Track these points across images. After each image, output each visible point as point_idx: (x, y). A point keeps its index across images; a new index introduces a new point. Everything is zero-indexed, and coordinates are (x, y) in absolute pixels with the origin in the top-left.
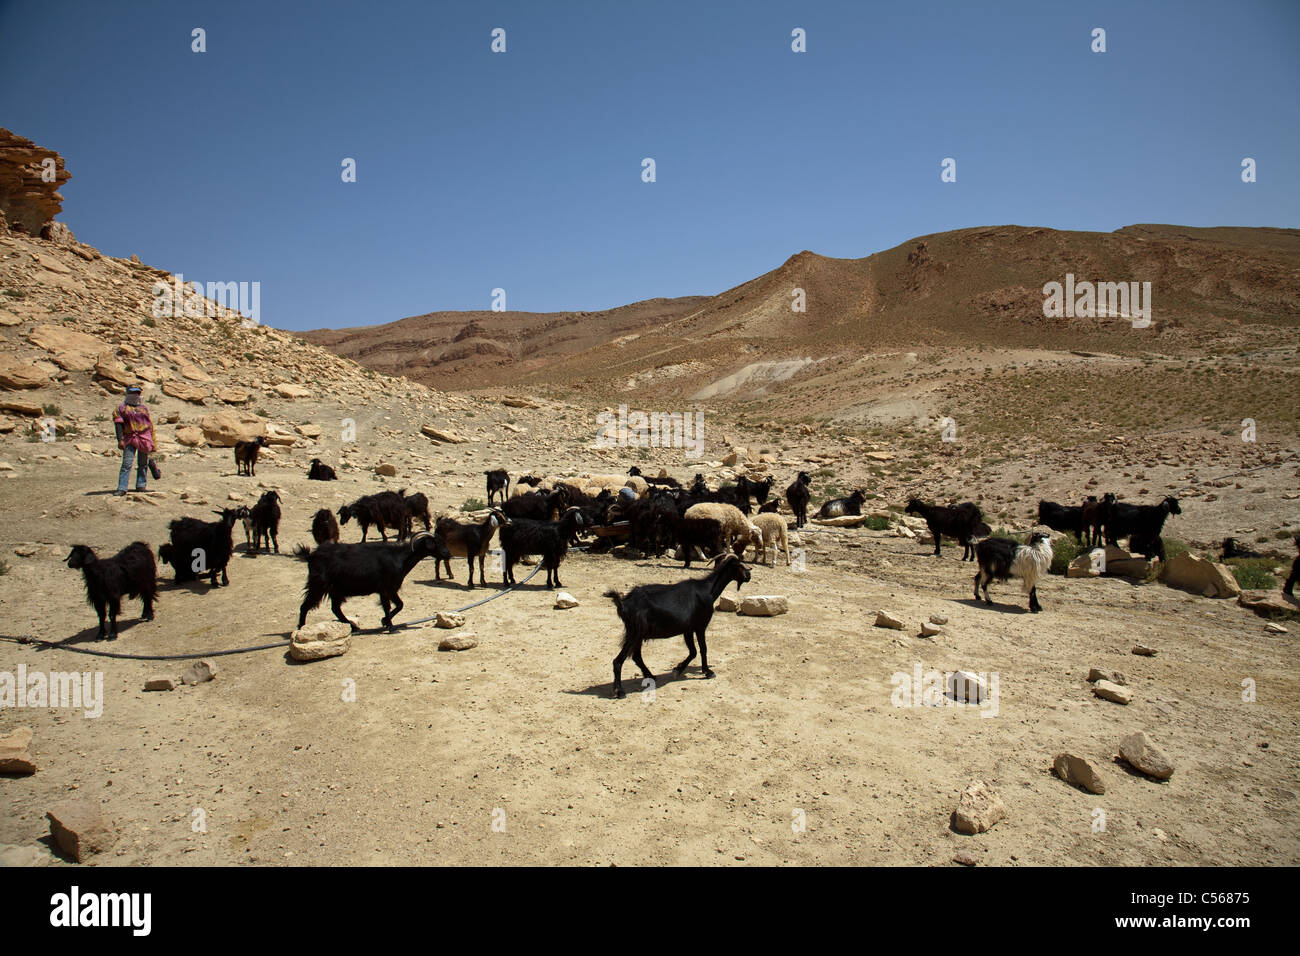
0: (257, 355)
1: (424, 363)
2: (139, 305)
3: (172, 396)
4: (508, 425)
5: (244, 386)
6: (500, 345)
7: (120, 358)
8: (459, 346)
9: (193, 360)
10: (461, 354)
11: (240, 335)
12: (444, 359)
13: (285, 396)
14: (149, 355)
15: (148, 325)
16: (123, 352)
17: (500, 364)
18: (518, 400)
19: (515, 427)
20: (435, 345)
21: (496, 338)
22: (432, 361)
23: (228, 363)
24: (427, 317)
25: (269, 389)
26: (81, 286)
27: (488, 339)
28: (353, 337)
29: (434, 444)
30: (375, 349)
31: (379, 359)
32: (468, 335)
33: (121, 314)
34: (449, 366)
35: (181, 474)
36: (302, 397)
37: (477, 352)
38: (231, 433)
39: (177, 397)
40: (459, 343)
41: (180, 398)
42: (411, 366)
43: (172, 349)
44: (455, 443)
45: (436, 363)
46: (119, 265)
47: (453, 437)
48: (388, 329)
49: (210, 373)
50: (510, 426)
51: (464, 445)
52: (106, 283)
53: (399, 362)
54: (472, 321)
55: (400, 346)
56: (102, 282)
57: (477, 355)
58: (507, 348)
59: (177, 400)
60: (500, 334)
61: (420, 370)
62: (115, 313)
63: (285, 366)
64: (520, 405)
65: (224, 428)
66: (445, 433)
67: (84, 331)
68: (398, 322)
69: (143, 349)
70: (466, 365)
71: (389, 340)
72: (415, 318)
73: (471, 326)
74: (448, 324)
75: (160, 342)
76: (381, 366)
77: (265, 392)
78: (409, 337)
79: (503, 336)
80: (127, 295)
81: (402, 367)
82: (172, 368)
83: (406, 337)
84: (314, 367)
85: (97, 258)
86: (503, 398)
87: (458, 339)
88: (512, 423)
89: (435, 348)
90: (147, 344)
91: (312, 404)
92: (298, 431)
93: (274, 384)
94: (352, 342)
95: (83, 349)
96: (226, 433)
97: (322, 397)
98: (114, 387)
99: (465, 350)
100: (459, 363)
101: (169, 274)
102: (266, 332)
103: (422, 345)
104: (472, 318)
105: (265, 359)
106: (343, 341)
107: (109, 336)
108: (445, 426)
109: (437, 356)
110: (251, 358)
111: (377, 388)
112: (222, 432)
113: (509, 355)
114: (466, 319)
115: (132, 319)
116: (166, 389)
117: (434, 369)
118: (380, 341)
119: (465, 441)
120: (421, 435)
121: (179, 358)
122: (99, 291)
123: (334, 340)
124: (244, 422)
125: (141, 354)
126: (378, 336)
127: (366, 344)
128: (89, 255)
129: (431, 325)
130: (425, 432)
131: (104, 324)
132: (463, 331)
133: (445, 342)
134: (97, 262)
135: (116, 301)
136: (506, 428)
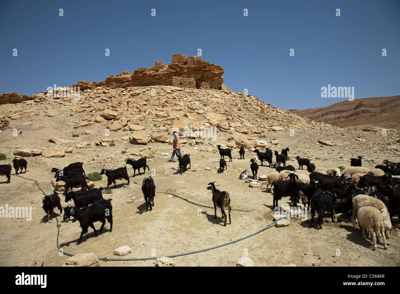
0: (270, 118)
1: (343, 117)
2: (238, 105)
3: (238, 131)
4: (357, 138)
5: (262, 127)
6: (371, 109)
7: (227, 121)
8: (356, 111)
9: (249, 120)
10: (357, 114)
11: (267, 112)
12: (350, 115)
13: (274, 130)
14: (235, 119)
15: (239, 111)
16: (228, 119)
17: (371, 116)
18: (369, 129)
19: (360, 139)
20: (347, 111)
21: (370, 107)
22: (346, 117)
23: (259, 120)
24: (344, 102)
25: (269, 128)
26: (223, 101)
27: (367, 107)
28: (319, 111)
29: (321, 146)
30: (327, 114)
31: (328, 117)
32: (359, 107)
33: (232, 108)
34: (353, 118)
35: (208, 158)
36: (280, 130)
37: (363, 112)
38: (244, 143)
39: (239, 132)
40: (356, 110)
41: (240, 132)
42: (339, 119)
43: (243, 117)
44: (331, 146)
45: (348, 117)
46: (236, 94)
47: (331, 144)
48: (331, 107)
49: (253, 124)
50: (358, 139)
51: (334, 147)
52: (230, 100)
53: (335, 117)
54: (360, 102)
55: (335, 112)
56: (229, 99)
57: (363, 113)
58: (374, 110)
59: (239, 133)
60: (371, 106)
61: (342, 120)
62: (230, 108)
63: (278, 121)
64: (369, 131)
65: (242, 142)
66: (327, 142)
67: (220, 114)
68: (334, 105)
69: (234, 117)
70: (358, 117)
71: (331, 110)
72: (340, 103)
73: (360, 104)
74: (351, 104)
75: (240, 115)
76: (329, 119)
77: (268, 129)
78: (338, 109)
79: (372, 106)
80: (235, 102)
81: (336, 119)
82: (241, 123)
83: (337, 109)
84: (288, 120)
85: (230, 93)
86: (363, 128)
87: (355, 109)
88: (359, 138)
89: (347, 112)
90: (236, 116)
91: (283, 133)
92: (271, 142)
93: (271, 127)
94: (319, 112)
95: (218, 119)
96: (243, 143)
97: (287, 130)
98: (221, 129)
99: (358, 112)
100: (356, 117)
101: (250, 95)
102: (277, 110)
103: (343, 111)
104: (360, 101)
105: (272, 119)
106: (316, 112)
107: (226, 114)
108: (329, 140)
109: (348, 115)
110: (267, 119)
111: (310, 126)
112: (241, 143)
113: (375, 113)
114: (358, 102)
115: (235, 109)
116: (237, 129)
117: (347, 119)
118: (328, 111)
119: (336, 145)
120: (318, 143)
121: (244, 120)
122: (228, 102)
123: (313, 112)
124: (249, 140)
125: (233, 119)
126: (327, 110)
127: (324, 112)
128: (228, 92)
129: (346, 105)
130: (319, 142)
131: (225, 111)
132: (357, 106)
133: (350, 110)
134: (230, 94)
135: (232, 104)
136: (356, 140)
